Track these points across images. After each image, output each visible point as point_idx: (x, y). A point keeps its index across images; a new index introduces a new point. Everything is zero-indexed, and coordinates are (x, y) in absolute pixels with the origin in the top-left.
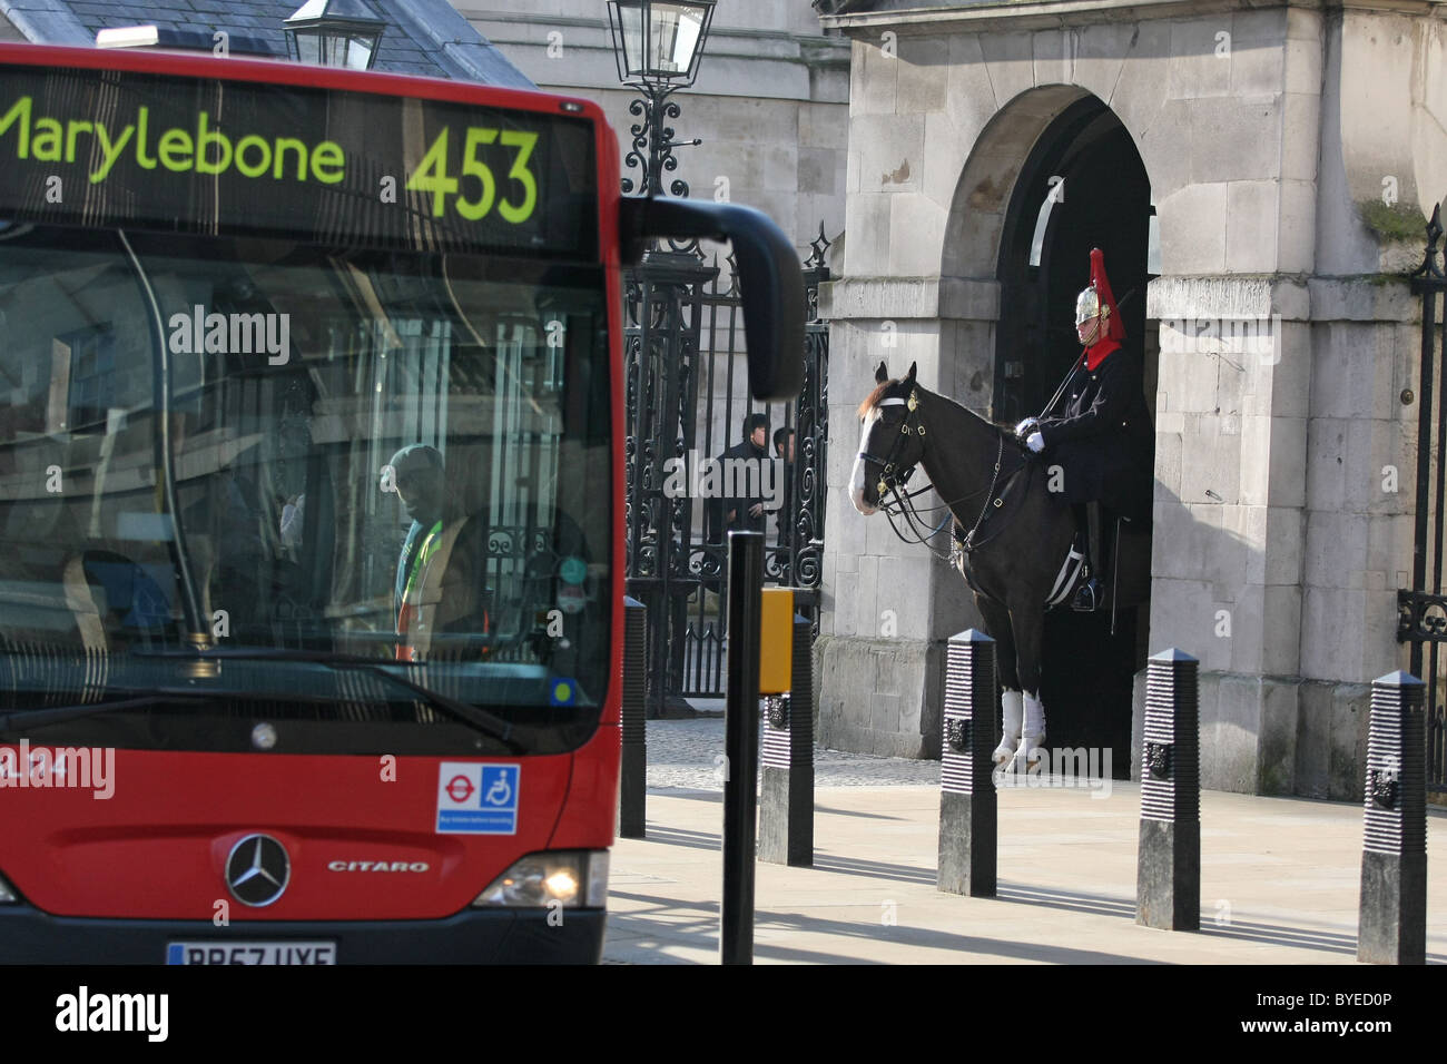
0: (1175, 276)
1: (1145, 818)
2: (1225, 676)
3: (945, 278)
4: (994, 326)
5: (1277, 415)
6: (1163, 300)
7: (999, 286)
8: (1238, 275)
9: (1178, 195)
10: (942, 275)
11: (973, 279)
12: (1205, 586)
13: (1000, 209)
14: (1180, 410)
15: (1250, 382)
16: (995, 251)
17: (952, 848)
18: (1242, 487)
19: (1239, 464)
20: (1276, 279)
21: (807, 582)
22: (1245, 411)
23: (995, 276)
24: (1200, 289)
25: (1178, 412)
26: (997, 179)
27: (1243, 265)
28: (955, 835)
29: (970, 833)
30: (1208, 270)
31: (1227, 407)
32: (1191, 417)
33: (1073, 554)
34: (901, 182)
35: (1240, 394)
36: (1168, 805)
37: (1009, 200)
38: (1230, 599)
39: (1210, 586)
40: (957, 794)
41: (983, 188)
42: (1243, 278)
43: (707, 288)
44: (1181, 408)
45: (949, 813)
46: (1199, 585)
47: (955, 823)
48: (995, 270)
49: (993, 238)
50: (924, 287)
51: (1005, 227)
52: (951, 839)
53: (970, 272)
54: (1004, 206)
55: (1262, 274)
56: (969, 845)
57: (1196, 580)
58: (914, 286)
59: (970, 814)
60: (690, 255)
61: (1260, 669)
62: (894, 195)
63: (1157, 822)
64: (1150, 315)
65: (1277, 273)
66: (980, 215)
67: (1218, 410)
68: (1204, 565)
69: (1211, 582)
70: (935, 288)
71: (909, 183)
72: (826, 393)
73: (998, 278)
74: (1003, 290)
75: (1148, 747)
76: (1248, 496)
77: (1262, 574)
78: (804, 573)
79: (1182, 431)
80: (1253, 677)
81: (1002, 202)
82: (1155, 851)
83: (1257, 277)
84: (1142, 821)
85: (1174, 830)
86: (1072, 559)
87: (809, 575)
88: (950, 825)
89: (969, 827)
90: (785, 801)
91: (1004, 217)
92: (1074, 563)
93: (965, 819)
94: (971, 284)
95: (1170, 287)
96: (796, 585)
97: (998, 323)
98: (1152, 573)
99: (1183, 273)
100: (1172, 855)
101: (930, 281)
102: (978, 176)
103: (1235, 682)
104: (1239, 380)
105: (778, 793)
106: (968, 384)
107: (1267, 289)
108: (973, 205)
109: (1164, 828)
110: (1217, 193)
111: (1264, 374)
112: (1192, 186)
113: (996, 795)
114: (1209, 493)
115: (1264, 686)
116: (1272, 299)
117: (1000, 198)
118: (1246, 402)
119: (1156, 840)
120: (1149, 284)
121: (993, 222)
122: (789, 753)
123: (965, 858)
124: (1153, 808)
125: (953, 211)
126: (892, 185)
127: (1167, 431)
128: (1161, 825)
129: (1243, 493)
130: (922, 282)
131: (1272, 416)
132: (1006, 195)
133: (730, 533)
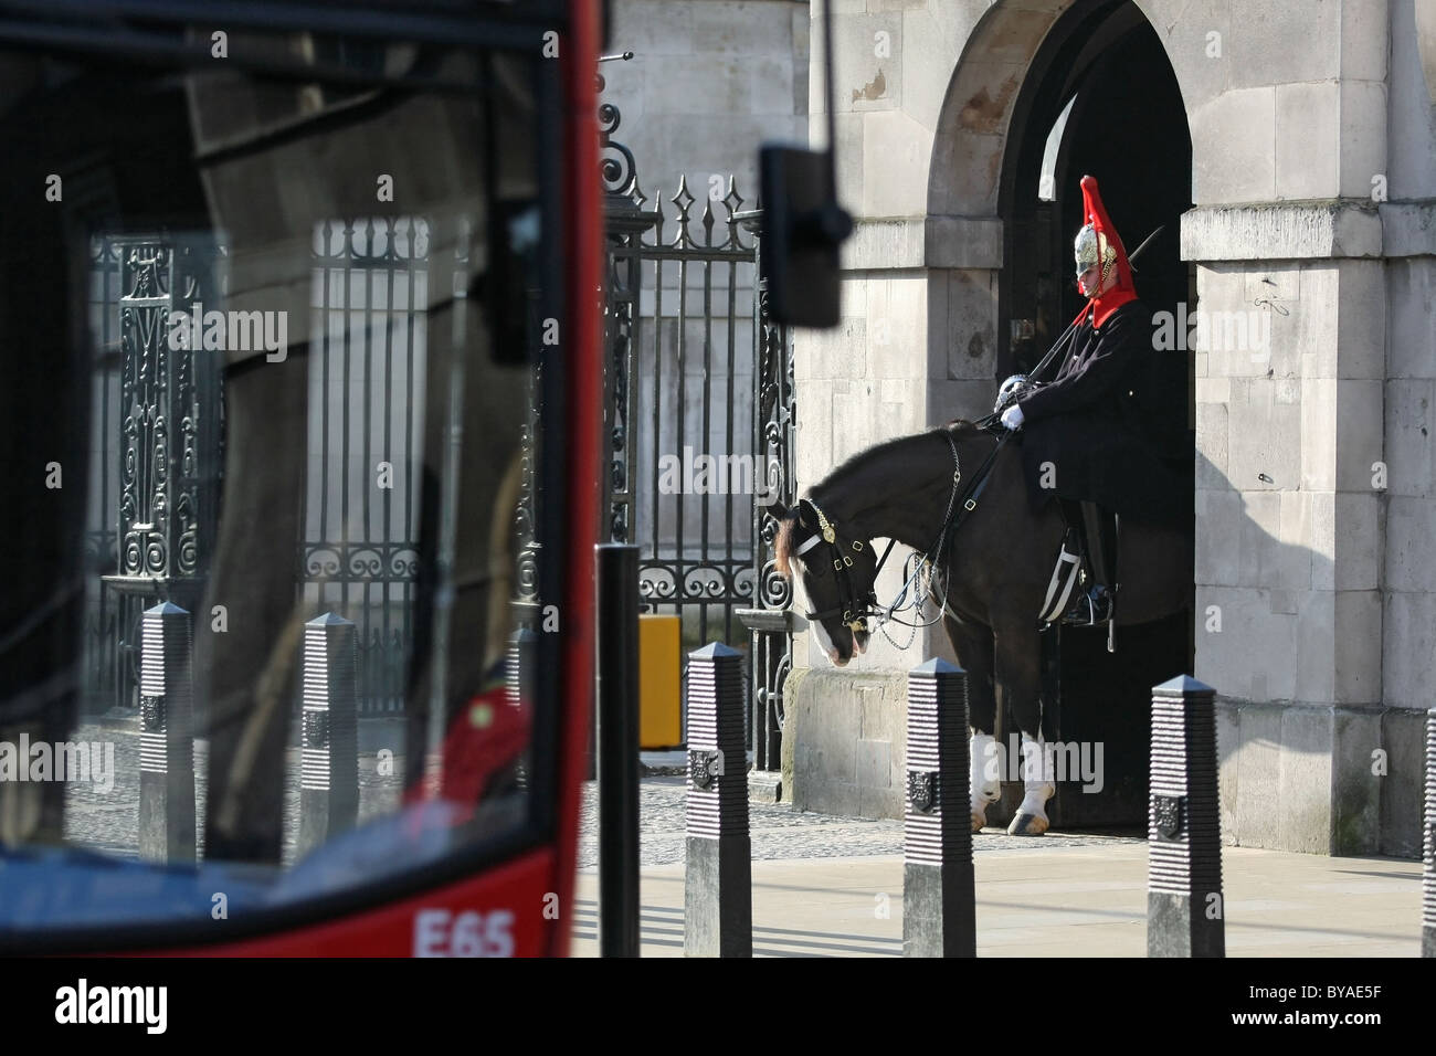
0: (1215, 206)
1: (1155, 890)
2: (1289, 706)
3: (931, 218)
4: (995, 275)
5: (1344, 377)
6: (1199, 236)
7: (1001, 225)
8: (1292, 202)
9: (1215, 103)
10: (929, 214)
11: (968, 218)
12: (1261, 594)
13: (999, 129)
14: (1225, 374)
15: (1310, 335)
16: (995, 183)
17: (919, 934)
18: (1304, 468)
19: (1299, 439)
20: (1339, 206)
21: (777, 602)
22: (1306, 372)
23: (996, 212)
24: (1245, 222)
25: (1222, 377)
26: (994, 93)
27: (1298, 189)
28: (924, 918)
29: (941, 916)
30: (1253, 197)
31: (1282, 369)
32: (1238, 383)
33: (1065, 556)
34: (876, 98)
35: (1299, 351)
36: (1182, 873)
37: (1010, 117)
38: (1293, 610)
39: (1267, 594)
40: (925, 866)
41: (977, 102)
42: (1297, 205)
43: (649, 237)
44: (1226, 371)
45: (915, 890)
46: (1253, 593)
47: (922, 904)
48: (995, 204)
49: (991, 164)
50: (906, 229)
51: (1006, 149)
52: (918, 924)
53: (964, 208)
54: (1004, 124)
55: (1322, 201)
56: (940, 931)
57: (1250, 587)
58: (894, 229)
59: (940, 891)
60: (625, 197)
61: (1333, 696)
62: (867, 114)
63: (1170, 896)
64: (1184, 256)
65: (1340, 197)
66: (974, 137)
67: (1271, 373)
68: (1260, 568)
69: (1268, 589)
70: (921, 230)
71: (884, 99)
72: (793, 366)
73: (1000, 215)
74: (1006, 229)
75: (1155, 801)
76: (1312, 481)
77: (1332, 578)
78: (772, 592)
79: (1228, 401)
80: (1324, 707)
81: (1002, 119)
82: (1167, 932)
83: (1315, 205)
84: (1151, 894)
85: (1191, 905)
86: (1064, 562)
87: (778, 594)
88: (917, 906)
89: (941, 907)
90: (715, 880)
91: (1005, 139)
92: (1067, 567)
93: (934, 898)
94: (965, 224)
95: (1208, 220)
96: (762, 607)
97: (1000, 271)
98: (1196, 581)
99: (1225, 202)
100: (1188, 937)
101: (914, 221)
102: (970, 90)
103: (1300, 713)
104: (1296, 335)
105: (706, 870)
106: (965, 348)
107: (1328, 218)
108: (964, 125)
109: (1178, 903)
110: (1263, 99)
111: (1327, 326)
112: (1233, 93)
113: (972, 866)
114: (1262, 477)
115: (1336, 718)
116: (1335, 231)
117: (999, 115)
118: (1305, 361)
119: (1167, 918)
120: (1183, 217)
121: (991, 145)
122: (718, 820)
123: (936, 947)
124: (1164, 878)
125: (940, 132)
126: (864, 102)
127: (1211, 401)
128: (1174, 900)
129: (1305, 476)
130: (904, 222)
131: (1338, 379)
132: (1005, 111)
133: (597, 547)
